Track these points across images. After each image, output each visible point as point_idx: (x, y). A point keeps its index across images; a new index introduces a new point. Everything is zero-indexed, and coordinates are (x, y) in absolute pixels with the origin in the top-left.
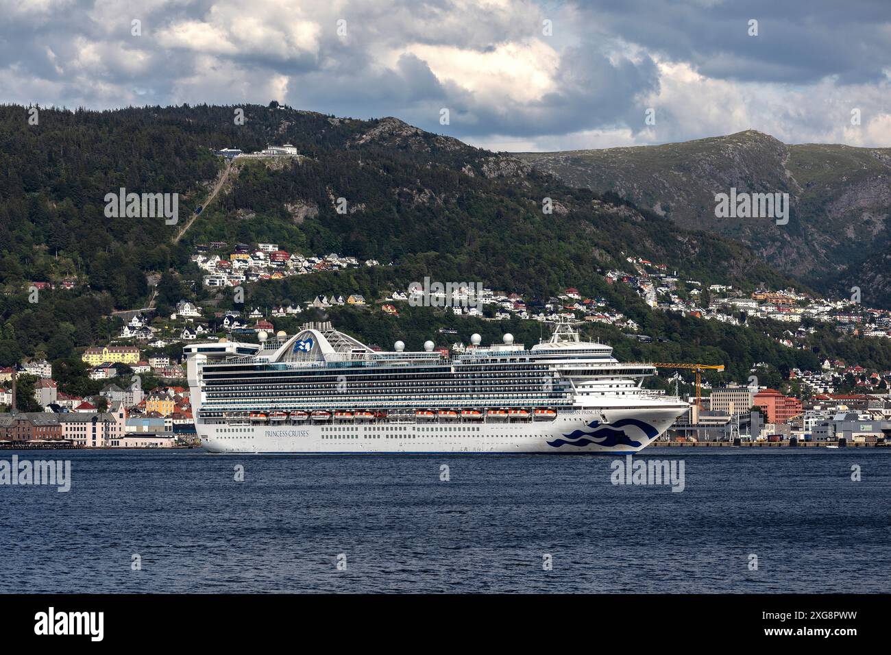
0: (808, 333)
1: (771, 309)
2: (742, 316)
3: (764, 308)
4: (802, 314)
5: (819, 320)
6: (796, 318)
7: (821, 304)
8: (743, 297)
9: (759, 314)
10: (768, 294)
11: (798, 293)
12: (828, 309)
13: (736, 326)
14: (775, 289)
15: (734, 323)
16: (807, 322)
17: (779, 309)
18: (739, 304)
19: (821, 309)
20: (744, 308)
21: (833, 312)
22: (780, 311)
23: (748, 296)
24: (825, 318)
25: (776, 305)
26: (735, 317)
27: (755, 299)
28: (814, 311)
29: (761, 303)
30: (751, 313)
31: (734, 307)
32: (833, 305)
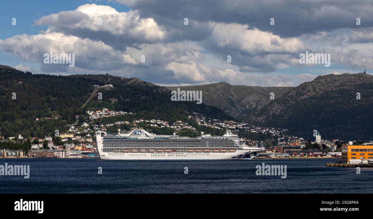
0: (237, 131)
1: (228, 125)
2: (221, 127)
3: (226, 125)
4: (236, 127)
5: (240, 128)
6: (234, 128)
7: (240, 124)
8: (221, 122)
9: (225, 126)
10: (227, 121)
11: (235, 121)
12: (242, 125)
13: (219, 129)
14: (229, 120)
15: (219, 128)
16: (237, 128)
17: (230, 125)
18: (220, 124)
19: (240, 125)
20: (221, 125)
21: (243, 126)
22: (230, 126)
23: (222, 122)
24: (241, 127)
25: (229, 124)
26: (219, 127)
27: (224, 123)
28: (238, 126)
29: (226, 124)
30: (223, 126)
31: (219, 125)
32: (243, 124)
